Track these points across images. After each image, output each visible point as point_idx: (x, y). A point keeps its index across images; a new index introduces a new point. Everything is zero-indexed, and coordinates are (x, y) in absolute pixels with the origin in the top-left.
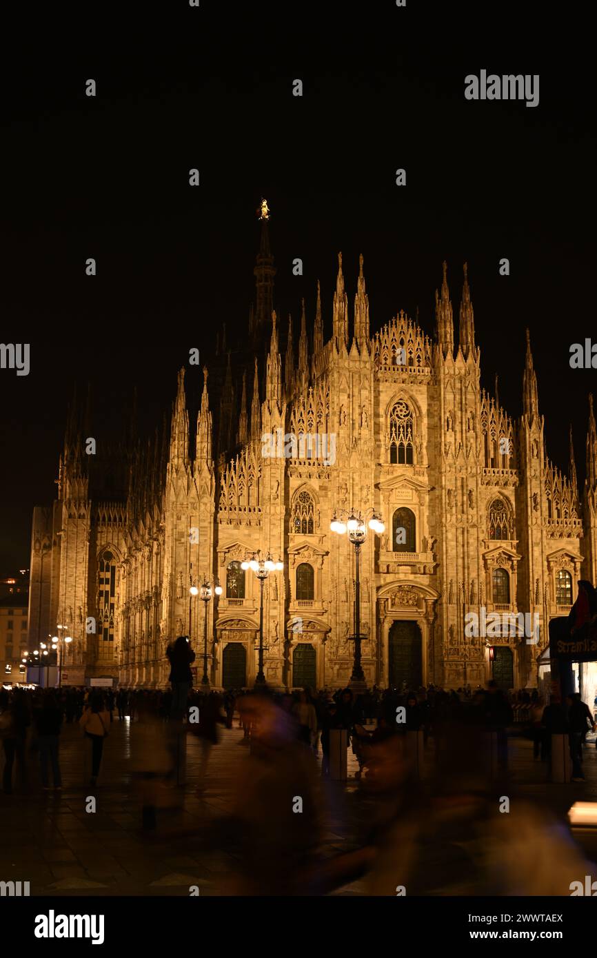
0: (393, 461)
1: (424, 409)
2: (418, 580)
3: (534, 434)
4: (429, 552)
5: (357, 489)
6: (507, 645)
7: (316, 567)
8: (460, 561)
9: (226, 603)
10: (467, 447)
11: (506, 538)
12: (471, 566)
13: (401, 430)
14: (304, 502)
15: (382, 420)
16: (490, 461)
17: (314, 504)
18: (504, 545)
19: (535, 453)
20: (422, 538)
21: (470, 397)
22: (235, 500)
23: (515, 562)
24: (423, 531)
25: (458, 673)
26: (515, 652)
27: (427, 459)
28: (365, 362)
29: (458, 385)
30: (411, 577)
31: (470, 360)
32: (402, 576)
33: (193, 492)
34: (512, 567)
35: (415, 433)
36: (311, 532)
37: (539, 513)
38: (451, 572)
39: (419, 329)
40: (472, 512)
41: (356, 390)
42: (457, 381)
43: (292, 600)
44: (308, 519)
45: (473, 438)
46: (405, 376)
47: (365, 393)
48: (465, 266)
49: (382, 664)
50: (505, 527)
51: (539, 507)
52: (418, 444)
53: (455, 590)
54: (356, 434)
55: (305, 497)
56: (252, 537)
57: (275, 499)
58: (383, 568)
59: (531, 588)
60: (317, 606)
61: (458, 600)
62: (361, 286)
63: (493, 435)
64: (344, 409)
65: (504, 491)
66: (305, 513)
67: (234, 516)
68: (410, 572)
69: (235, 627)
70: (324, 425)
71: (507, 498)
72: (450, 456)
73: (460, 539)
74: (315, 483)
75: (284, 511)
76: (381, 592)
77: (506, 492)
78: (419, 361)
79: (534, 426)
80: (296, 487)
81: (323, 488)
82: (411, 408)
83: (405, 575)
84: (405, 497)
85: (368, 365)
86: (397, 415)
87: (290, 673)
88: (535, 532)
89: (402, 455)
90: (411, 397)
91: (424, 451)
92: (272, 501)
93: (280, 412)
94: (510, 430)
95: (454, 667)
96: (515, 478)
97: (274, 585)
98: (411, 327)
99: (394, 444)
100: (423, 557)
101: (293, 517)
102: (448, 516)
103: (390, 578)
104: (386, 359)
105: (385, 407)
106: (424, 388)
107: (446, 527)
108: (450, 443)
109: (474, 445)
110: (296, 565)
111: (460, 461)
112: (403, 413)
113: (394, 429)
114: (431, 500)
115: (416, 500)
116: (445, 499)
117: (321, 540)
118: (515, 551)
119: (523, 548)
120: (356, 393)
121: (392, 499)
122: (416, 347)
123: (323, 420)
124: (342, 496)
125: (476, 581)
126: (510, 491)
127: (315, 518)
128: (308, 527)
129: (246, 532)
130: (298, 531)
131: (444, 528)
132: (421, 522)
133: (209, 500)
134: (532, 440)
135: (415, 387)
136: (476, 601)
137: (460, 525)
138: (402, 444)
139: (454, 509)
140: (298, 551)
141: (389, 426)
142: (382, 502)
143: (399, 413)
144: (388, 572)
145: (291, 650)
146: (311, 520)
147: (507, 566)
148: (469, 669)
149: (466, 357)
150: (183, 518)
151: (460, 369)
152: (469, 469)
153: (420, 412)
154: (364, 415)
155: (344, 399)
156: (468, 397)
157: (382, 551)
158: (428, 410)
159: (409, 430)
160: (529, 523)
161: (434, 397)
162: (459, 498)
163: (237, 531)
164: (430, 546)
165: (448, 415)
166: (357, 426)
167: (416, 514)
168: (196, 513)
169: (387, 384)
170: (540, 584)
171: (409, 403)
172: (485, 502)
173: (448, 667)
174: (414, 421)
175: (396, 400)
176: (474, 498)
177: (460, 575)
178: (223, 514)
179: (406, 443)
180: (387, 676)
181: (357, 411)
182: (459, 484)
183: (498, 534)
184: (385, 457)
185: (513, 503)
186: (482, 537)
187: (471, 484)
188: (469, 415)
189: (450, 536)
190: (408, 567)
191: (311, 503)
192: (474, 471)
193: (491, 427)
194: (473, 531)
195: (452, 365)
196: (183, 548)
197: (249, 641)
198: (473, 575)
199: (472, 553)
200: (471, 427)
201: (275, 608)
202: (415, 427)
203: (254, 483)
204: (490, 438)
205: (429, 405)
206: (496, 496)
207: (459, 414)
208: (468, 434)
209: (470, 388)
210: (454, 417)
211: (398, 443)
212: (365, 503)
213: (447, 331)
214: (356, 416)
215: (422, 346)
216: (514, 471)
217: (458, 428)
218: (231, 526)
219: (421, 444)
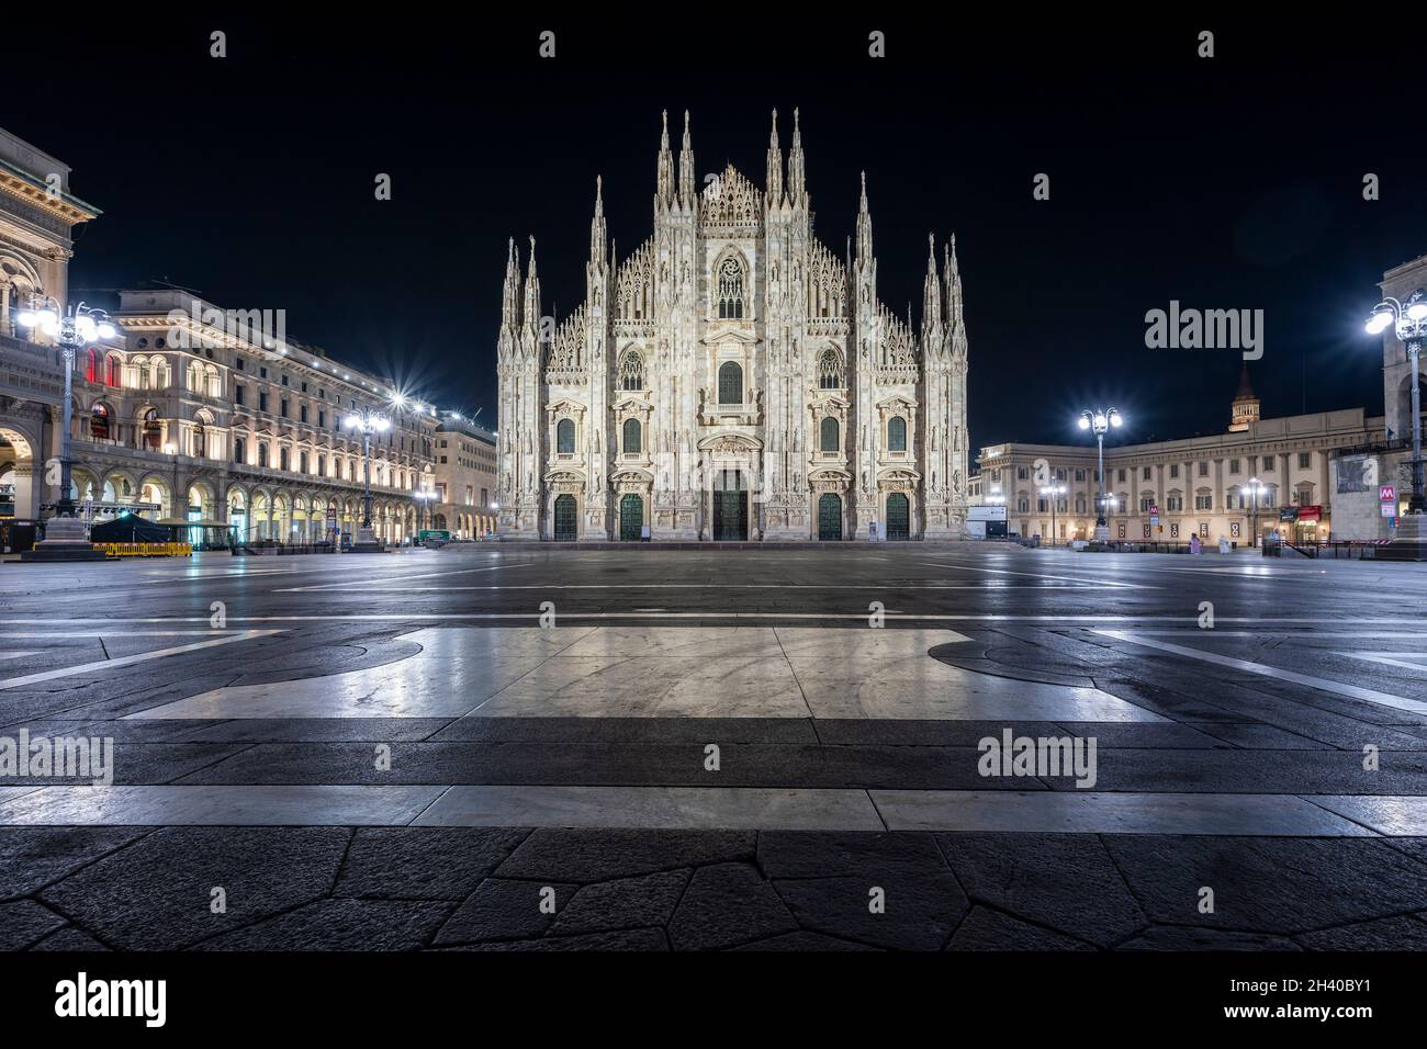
0: (722, 315)
1: (752, 263)
2: (744, 431)
3: (866, 278)
4: (754, 402)
5: (678, 343)
6: (835, 491)
7: (642, 421)
8: (784, 410)
9: (557, 458)
10: (792, 296)
11: (836, 386)
12: (794, 415)
13: (731, 286)
14: (632, 361)
15: (709, 277)
16: (821, 311)
17: (642, 362)
18: (833, 394)
19: (866, 298)
20: (748, 390)
21: (797, 245)
22: (565, 362)
23: (845, 410)
24: (750, 383)
25: (780, 519)
26: (843, 498)
27: (754, 311)
28: (688, 218)
29: (784, 234)
30: (737, 428)
31: (797, 206)
32: (727, 428)
33: (519, 354)
34: (841, 416)
35: (744, 288)
36: (639, 388)
37: (868, 357)
38: (774, 422)
39: (748, 183)
40: (795, 360)
41: (678, 246)
42: (782, 230)
43: (618, 453)
44: (636, 377)
45: (799, 286)
46: (731, 230)
47: (687, 249)
48: (796, 113)
49: (706, 512)
50: (836, 376)
51: (867, 352)
52: (746, 299)
53: (777, 439)
54: (678, 291)
55: (633, 356)
56: (579, 395)
57: (597, 357)
58: (707, 420)
59: (858, 434)
60: (643, 458)
61: (781, 448)
62: (686, 142)
63: (825, 284)
64: (667, 267)
65: (835, 340)
66: (633, 372)
67: (562, 376)
68: (734, 423)
69: (565, 479)
70: (651, 286)
71: (838, 347)
72: (774, 306)
73: (784, 388)
74: (641, 342)
75: (605, 369)
76: (703, 444)
77: (837, 341)
78: (748, 215)
79: (865, 271)
80: (623, 346)
81: (650, 346)
82: (741, 264)
83: (730, 427)
84: (731, 351)
85: (690, 221)
86: (726, 272)
87: (617, 522)
88: (863, 378)
89: (731, 310)
90: (740, 253)
91: (752, 305)
92: (594, 359)
93: (601, 273)
94: (842, 278)
95: (775, 513)
96: (844, 327)
97: (595, 439)
98: (739, 182)
99: (723, 300)
100: (748, 408)
101: (620, 375)
102: (772, 366)
103: (715, 430)
104: (714, 216)
105: (712, 263)
106: (752, 242)
107: (770, 377)
108: (775, 293)
109: (800, 294)
110: (623, 421)
111: (784, 311)
112: (733, 270)
113: (723, 286)
114: (758, 353)
115: (742, 354)
116: (769, 350)
117: (647, 396)
118: (845, 399)
119: (852, 395)
120: (678, 250)
121: (719, 353)
122: (745, 201)
123: (650, 281)
124: (663, 352)
125: (799, 429)
126: (841, 341)
127: (643, 375)
128: (635, 384)
129: (576, 391)
130: (626, 388)
131: (768, 379)
132: (748, 375)
133: (533, 363)
134: (863, 284)
135: (742, 241)
136: (799, 448)
137: (783, 374)
138: (731, 300)
139: (778, 359)
140: (624, 407)
141: (718, 283)
142: (708, 357)
143: (729, 270)
144: (712, 424)
145: (619, 500)
146: (639, 377)
147: (836, 414)
148: (791, 515)
149: (792, 205)
150: (510, 379)
151: (786, 217)
152: (794, 318)
153: (749, 267)
154: (686, 271)
155: (665, 256)
156: (795, 245)
157: (707, 404)
158: (756, 263)
159: (739, 286)
160: (858, 369)
161: (761, 251)
162: (783, 347)
163: (567, 390)
164: (755, 397)
165: (773, 265)
166: (678, 281)
167: (743, 367)
168: (521, 374)
169: (714, 240)
170: (868, 430)
171: (738, 259)
172: (815, 352)
173: (769, 513)
174: (744, 276)
175: (725, 257)
176: (798, 346)
177: (784, 424)
178: (550, 376)
179: (735, 300)
180: (711, 523)
181: (679, 266)
182: (783, 333)
183: (827, 383)
184: (712, 313)
185: (844, 351)
186: (810, 386)
187: (796, 333)
188: (795, 263)
189: (773, 385)
190: (734, 419)
191: (639, 362)
192: (799, 319)
193: (822, 277)
194: (798, 380)
195: (777, 213)
196: (510, 408)
197: (579, 492)
198: (797, 423)
199: (796, 402)
200: (798, 276)
201: (597, 461)
202: (744, 283)
203: (583, 345)
204: (822, 288)
205: (758, 258)
206: (828, 346)
207: (785, 263)
208: (794, 283)
209: (796, 235)
210: (778, 267)
211: (727, 300)
212: (686, 356)
213: (774, 179)
214: (678, 272)
215: (751, 199)
216: (845, 319)
217: (783, 277)
218: (561, 386)
219: (749, 299)
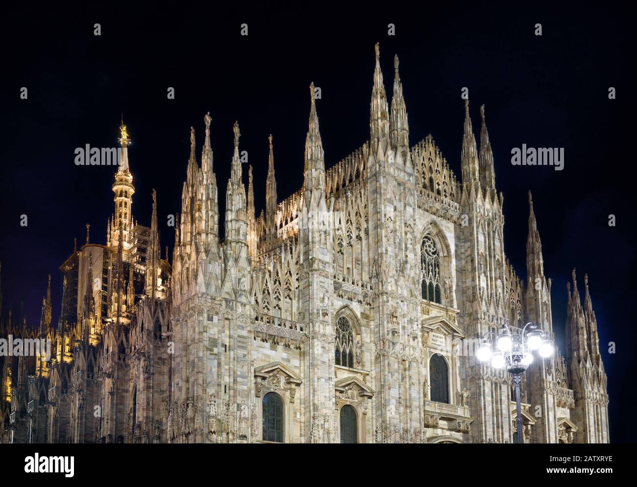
0: (425, 297)
1: (452, 249)
3: (544, 295)
4: (466, 407)
10: (496, 296)
12: (504, 426)
13: (430, 268)
14: (343, 331)
17: (354, 334)
20: (455, 392)
22: (269, 312)
23: (530, 427)
24: (456, 383)
27: (456, 304)
29: (488, 229)
31: (496, 204)
35: (443, 274)
36: (351, 366)
37: (551, 377)
38: (489, 431)
42: (486, 223)
44: (348, 351)
45: (500, 287)
46: (438, 205)
47: (410, 210)
51: (551, 370)
52: (447, 286)
55: (344, 324)
56: (291, 362)
58: (428, 419)
64: (391, 224)
66: (344, 344)
67: (273, 330)
68: (447, 427)
70: (363, 242)
72: (483, 302)
73: (495, 394)
74: (357, 310)
80: (338, 308)
81: (365, 316)
82: (440, 246)
84: (439, 343)
86: (426, 250)
89: (431, 293)
90: (440, 234)
91: (454, 295)
92: (321, 317)
94: (518, 291)
99: (424, 281)
100: (461, 411)
103: (429, 432)
105: (418, 237)
107: (483, 379)
108: (483, 288)
109: (501, 295)
111: (492, 310)
112: (432, 250)
113: (424, 265)
115: (448, 348)
117: (364, 378)
121: (429, 342)
122: (443, 179)
123: (362, 235)
124: (391, 326)
127: (356, 351)
128: (348, 361)
129: (285, 355)
130: (337, 362)
131: (482, 380)
132: (454, 374)
134: (543, 302)
135: (444, 222)
138: (431, 283)
140: (343, 388)
141: (420, 260)
143: (428, 249)
146: (351, 354)
149: (492, 200)
151: (488, 210)
152: (499, 320)
153: (449, 251)
154: (409, 236)
156: (496, 244)
157: (426, 400)
158: (456, 251)
159: (437, 270)
160: (545, 386)
161: (461, 239)
163: (274, 352)
164: (465, 400)
165: (481, 257)
167: (450, 363)
169: (421, 211)
171: (438, 240)
174: (442, 261)
175: (427, 233)
178: (260, 326)
179: (434, 284)
181: (403, 228)
188: (496, 263)
190: (447, 422)
191: (350, 333)
195: (482, 205)
199: (504, 411)
202: (442, 268)
203: (292, 294)
205: (458, 246)
207: (489, 259)
208: (497, 283)
209: (496, 234)
210: (485, 260)
211: (428, 282)
214: (403, 235)
217: (488, 274)
218: (268, 345)
219: (451, 287)
